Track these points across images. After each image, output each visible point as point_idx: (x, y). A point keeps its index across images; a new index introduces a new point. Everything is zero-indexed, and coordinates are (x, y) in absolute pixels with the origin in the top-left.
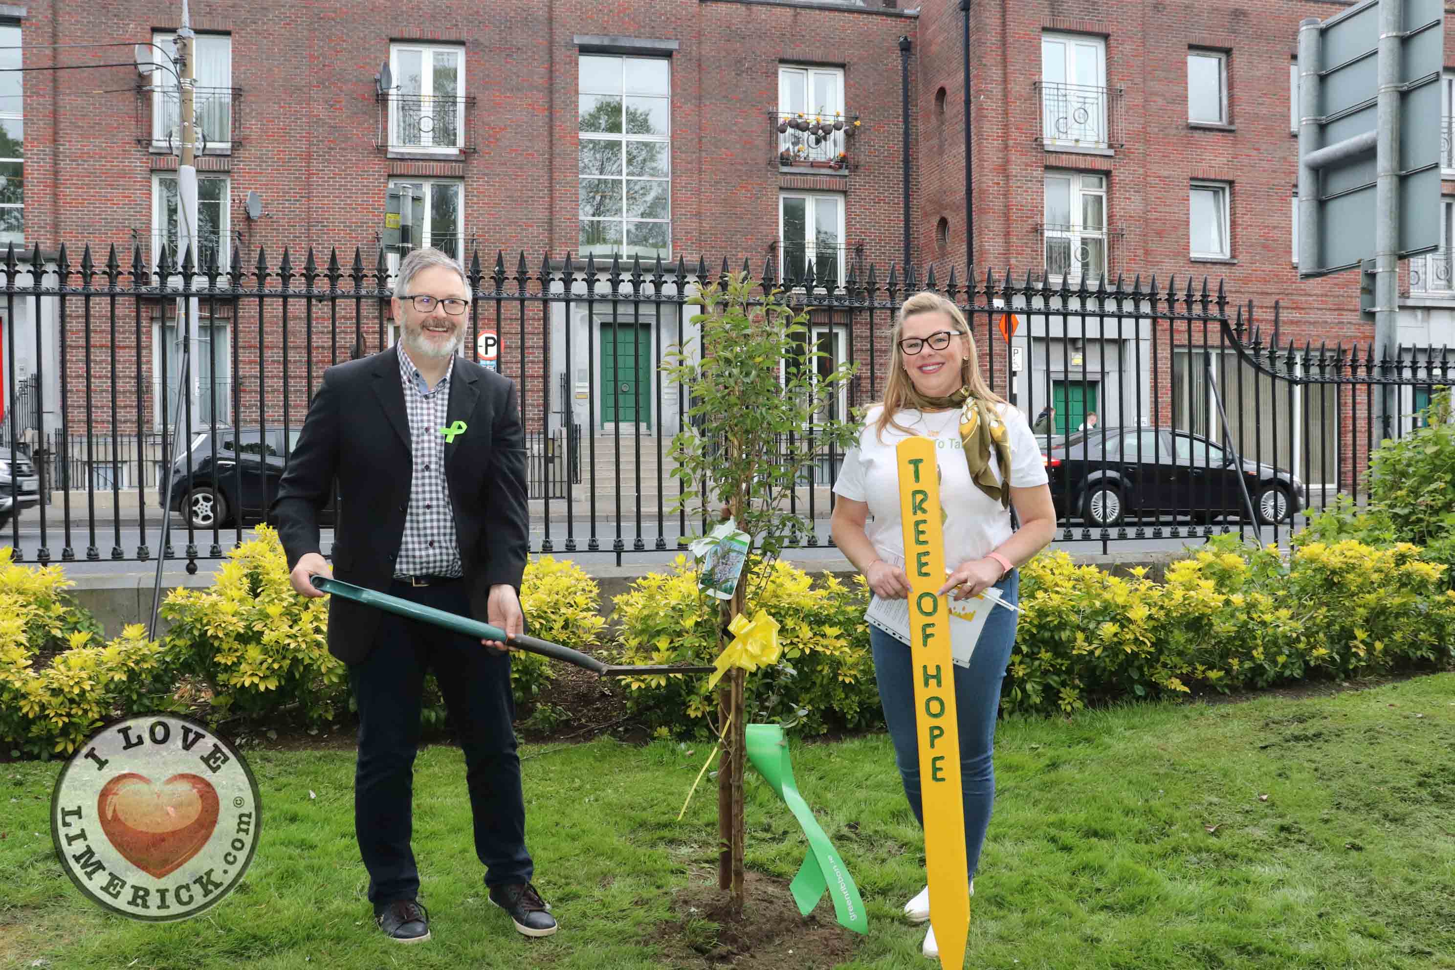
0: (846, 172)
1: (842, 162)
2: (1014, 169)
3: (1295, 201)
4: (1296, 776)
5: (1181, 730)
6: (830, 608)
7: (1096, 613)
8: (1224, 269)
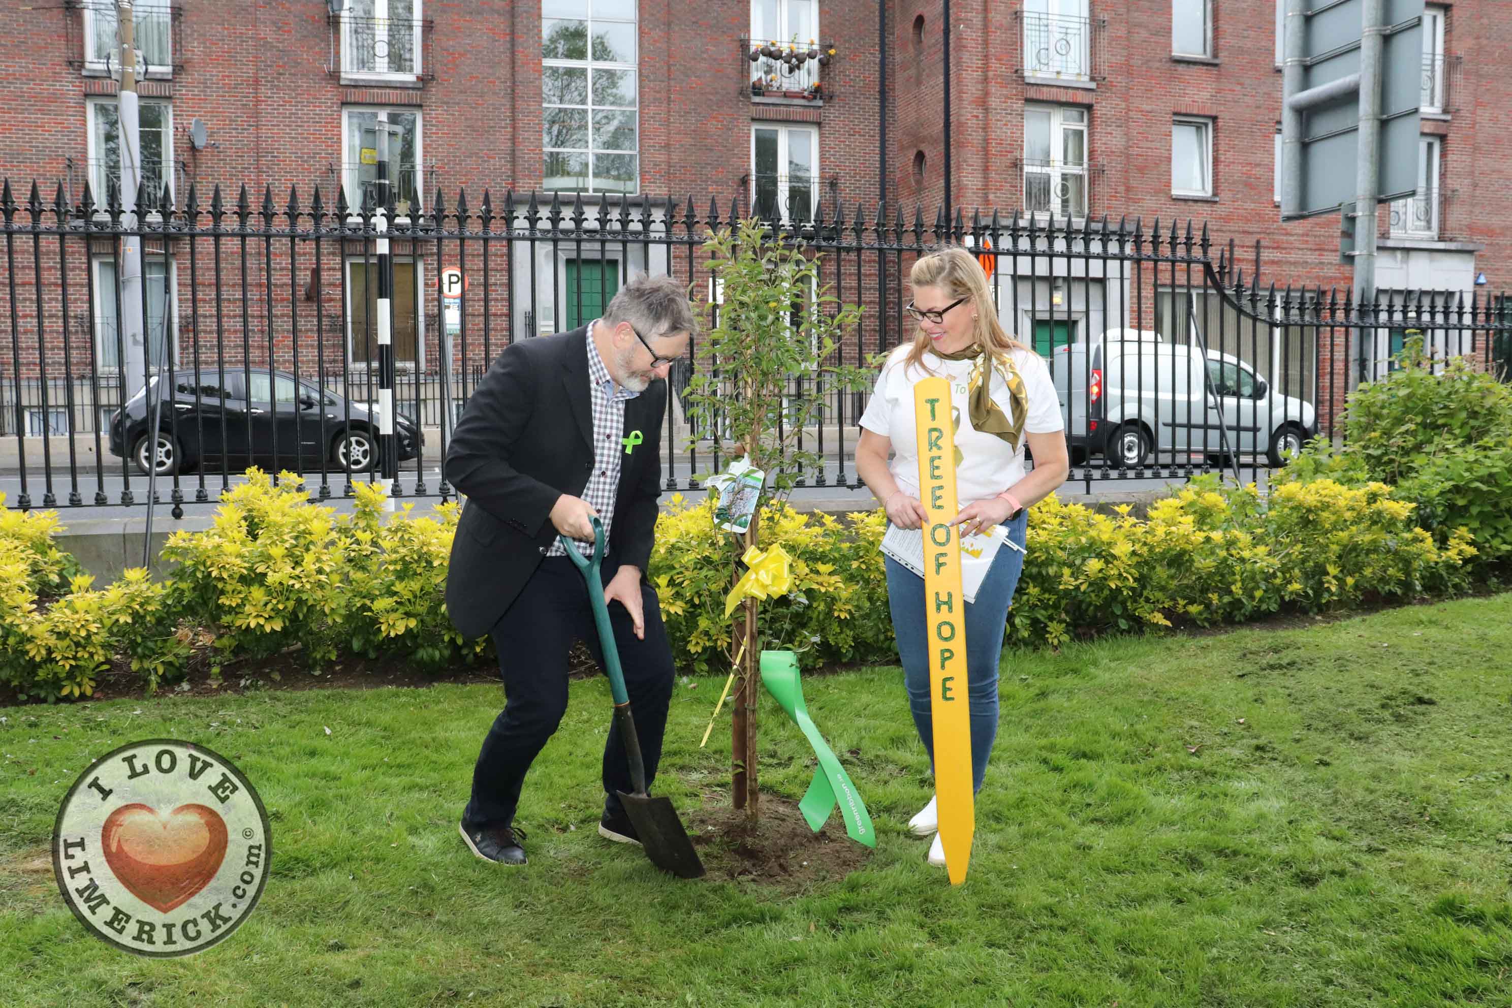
0: (820, 103)
1: (817, 92)
2: (994, 102)
3: (1278, 138)
4: (1270, 700)
5: (1163, 661)
6: (825, 545)
7: (1082, 549)
8: (1207, 208)
